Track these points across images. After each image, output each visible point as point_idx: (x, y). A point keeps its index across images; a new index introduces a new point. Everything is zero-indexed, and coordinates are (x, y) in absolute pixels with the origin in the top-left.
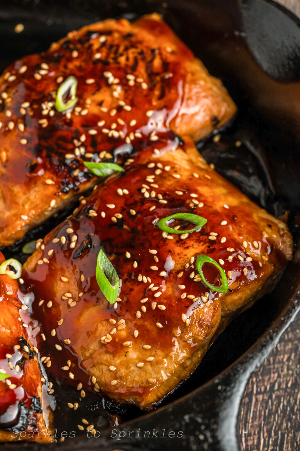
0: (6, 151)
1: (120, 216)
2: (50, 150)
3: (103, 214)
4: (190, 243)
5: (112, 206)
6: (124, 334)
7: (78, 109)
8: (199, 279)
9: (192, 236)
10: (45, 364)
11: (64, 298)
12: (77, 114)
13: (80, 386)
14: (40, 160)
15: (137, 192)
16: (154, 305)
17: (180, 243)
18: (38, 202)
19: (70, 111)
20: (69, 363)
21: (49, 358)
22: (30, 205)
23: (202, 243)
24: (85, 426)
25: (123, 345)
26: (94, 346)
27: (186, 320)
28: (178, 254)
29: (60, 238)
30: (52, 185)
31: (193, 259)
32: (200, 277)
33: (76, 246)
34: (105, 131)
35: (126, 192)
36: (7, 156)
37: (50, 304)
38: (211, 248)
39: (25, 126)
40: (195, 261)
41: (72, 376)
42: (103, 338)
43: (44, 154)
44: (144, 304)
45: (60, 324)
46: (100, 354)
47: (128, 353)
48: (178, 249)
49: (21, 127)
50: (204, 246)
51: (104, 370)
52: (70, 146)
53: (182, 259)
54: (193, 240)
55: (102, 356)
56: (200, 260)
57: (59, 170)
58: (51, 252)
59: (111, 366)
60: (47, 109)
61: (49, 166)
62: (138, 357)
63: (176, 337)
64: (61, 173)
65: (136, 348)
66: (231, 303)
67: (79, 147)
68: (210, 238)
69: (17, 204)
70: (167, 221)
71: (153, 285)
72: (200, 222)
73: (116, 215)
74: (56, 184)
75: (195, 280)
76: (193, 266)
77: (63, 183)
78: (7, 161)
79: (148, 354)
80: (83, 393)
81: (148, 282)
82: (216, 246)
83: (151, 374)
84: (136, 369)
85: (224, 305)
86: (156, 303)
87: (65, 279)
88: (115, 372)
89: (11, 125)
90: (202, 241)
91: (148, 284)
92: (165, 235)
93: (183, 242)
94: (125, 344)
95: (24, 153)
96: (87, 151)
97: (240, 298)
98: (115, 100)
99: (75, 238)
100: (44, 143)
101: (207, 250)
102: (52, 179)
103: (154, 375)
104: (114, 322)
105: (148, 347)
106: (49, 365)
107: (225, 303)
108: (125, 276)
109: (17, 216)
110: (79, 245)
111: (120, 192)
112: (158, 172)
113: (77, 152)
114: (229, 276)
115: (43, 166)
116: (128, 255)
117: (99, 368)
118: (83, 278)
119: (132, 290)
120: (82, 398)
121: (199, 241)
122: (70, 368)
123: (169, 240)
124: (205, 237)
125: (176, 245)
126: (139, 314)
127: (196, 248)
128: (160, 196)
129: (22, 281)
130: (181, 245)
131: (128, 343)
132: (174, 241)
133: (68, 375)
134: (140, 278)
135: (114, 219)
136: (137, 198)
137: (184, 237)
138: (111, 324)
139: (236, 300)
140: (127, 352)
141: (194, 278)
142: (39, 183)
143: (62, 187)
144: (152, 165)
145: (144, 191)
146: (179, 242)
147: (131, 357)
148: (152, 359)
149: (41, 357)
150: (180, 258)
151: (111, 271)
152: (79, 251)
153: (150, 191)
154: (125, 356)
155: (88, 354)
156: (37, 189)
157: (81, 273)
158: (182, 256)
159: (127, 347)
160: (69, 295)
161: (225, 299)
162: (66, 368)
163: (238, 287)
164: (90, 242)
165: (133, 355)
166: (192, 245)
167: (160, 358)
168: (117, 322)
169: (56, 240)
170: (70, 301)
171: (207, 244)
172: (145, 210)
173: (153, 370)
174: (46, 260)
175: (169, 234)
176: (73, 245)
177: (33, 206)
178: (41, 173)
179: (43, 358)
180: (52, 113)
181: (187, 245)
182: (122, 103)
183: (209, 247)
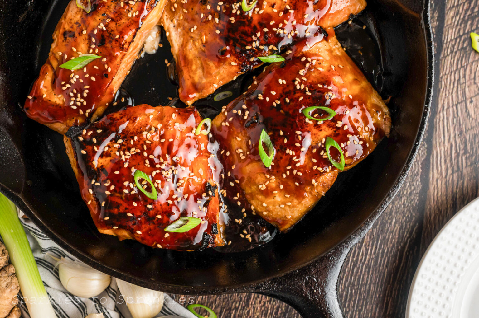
0: (206, 35)
1: (279, 102)
2: (236, 41)
3: (267, 99)
4: (323, 127)
5: (274, 93)
6: (274, 185)
7: (257, 9)
8: (326, 157)
9: (325, 123)
10: (222, 195)
11: (237, 152)
12: (256, 13)
13: (244, 210)
14: (228, 48)
15: (292, 83)
16: (295, 172)
18: (225, 75)
19: (252, 10)
20: (238, 195)
21: (225, 191)
22: (220, 77)
23: (331, 128)
24: (245, 235)
25: (272, 193)
26: (254, 189)
27: (314, 183)
28: (315, 134)
29: (237, 111)
30: (235, 66)
31: (324, 140)
32: (327, 155)
33: (247, 118)
34: (274, 29)
35: (284, 82)
36: (206, 39)
37: (228, 154)
38: (337, 132)
39: (219, 19)
40: (325, 142)
41: (239, 203)
42: (260, 186)
43: (231, 43)
44: (289, 170)
45: (233, 168)
47: (275, 197)
48: (315, 131)
49: (217, 20)
50: (332, 130)
51: (259, 204)
52: (249, 39)
53: (316, 138)
54: (325, 126)
55: (258, 195)
56: (328, 143)
57: (241, 56)
58: (231, 119)
59: (264, 203)
60: (235, 9)
61: (234, 52)
62: (281, 201)
63: (307, 192)
64: (242, 58)
65: (280, 196)
67: (255, 41)
68: (337, 125)
69: (211, 74)
70: (311, 110)
71: (295, 157)
72: (332, 113)
73: (276, 101)
74: (237, 65)
75: (324, 157)
76: (323, 146)
77: (242, 66)
78: (206, 42)
79: (288, 200)
80: (245, 215)
81: (293, 155)
82: (340, 131)
83: (288, 213)
84: (279, 208)
86: (296, 171)
87: (239, 139)
88: (266, 207)
89: (210, 17)
90: (331, 126)
91: (293, 156)
92: (307, 120)
93: (319, 126)
95: (218, 40)
96: (261, 44)
98: (284, 3)
99: (247, 113)
100: (231, 35)
101: (334, 134)
102: (236, 62)
103: (290, 213)
104: (268, 177)
105: (288, 196)
106: (225, 195)
108: (278, 148)
109: (211, 84)
110: (250, 119)
111: (280, 81)
112: (308, 65)
113: (254, 44)
115: (230, 52)
116: (281, 133)
117: (256, 202)
118: (250, 143)
119: (281, 158)
120: (245, 218)
121: (329, 126)
122: (239, 198)
123: (310, 124)
124: (334, 124)
125: (314, 128)
126: (284, 176)
127: (327, 131)
128: (307, 89)
129: (211, 136)
130: (317, 129)
131: (276, 192)
132: (313, 125)
133: (237, 203)
134: (288, 151)
135: (274, 104)
136: (291, 88)
137: (320, 123)
138: (266, 178)
141: (323, 155)
142: (227, 63)
143: (242, 68)
144: (304, 59)
145: (296, 83)
146: (316, 126)
147: (277, 200)
148: (290, 204)
149: (220, 190)
150: (316, 137)
151: (269, 143)
152: (249, 123)
153: (300, 84)
154: (273, 198)
156: (225, 67)
157: (250, 138)
158: (317, 136)
159: (275, 194)
160: (241, 151)
162: (236, 198)
164: (257, 119)
165: (279, 199)
166: (324, 129)
167: (295, 204)
168: (270, 177)
169: (235, 111)
170: (241, 155)
171: (335, 130)
172: (295, 98)
173: (290, 210)
174: (227, 124)
175: (310, 120)
176: (245, 118)
177: (222, 78)
178: (228, 56)
179: (222, 191)
180: (239, 12)
181: (321, 129)
182: (288, 7)
183: (335, 131)
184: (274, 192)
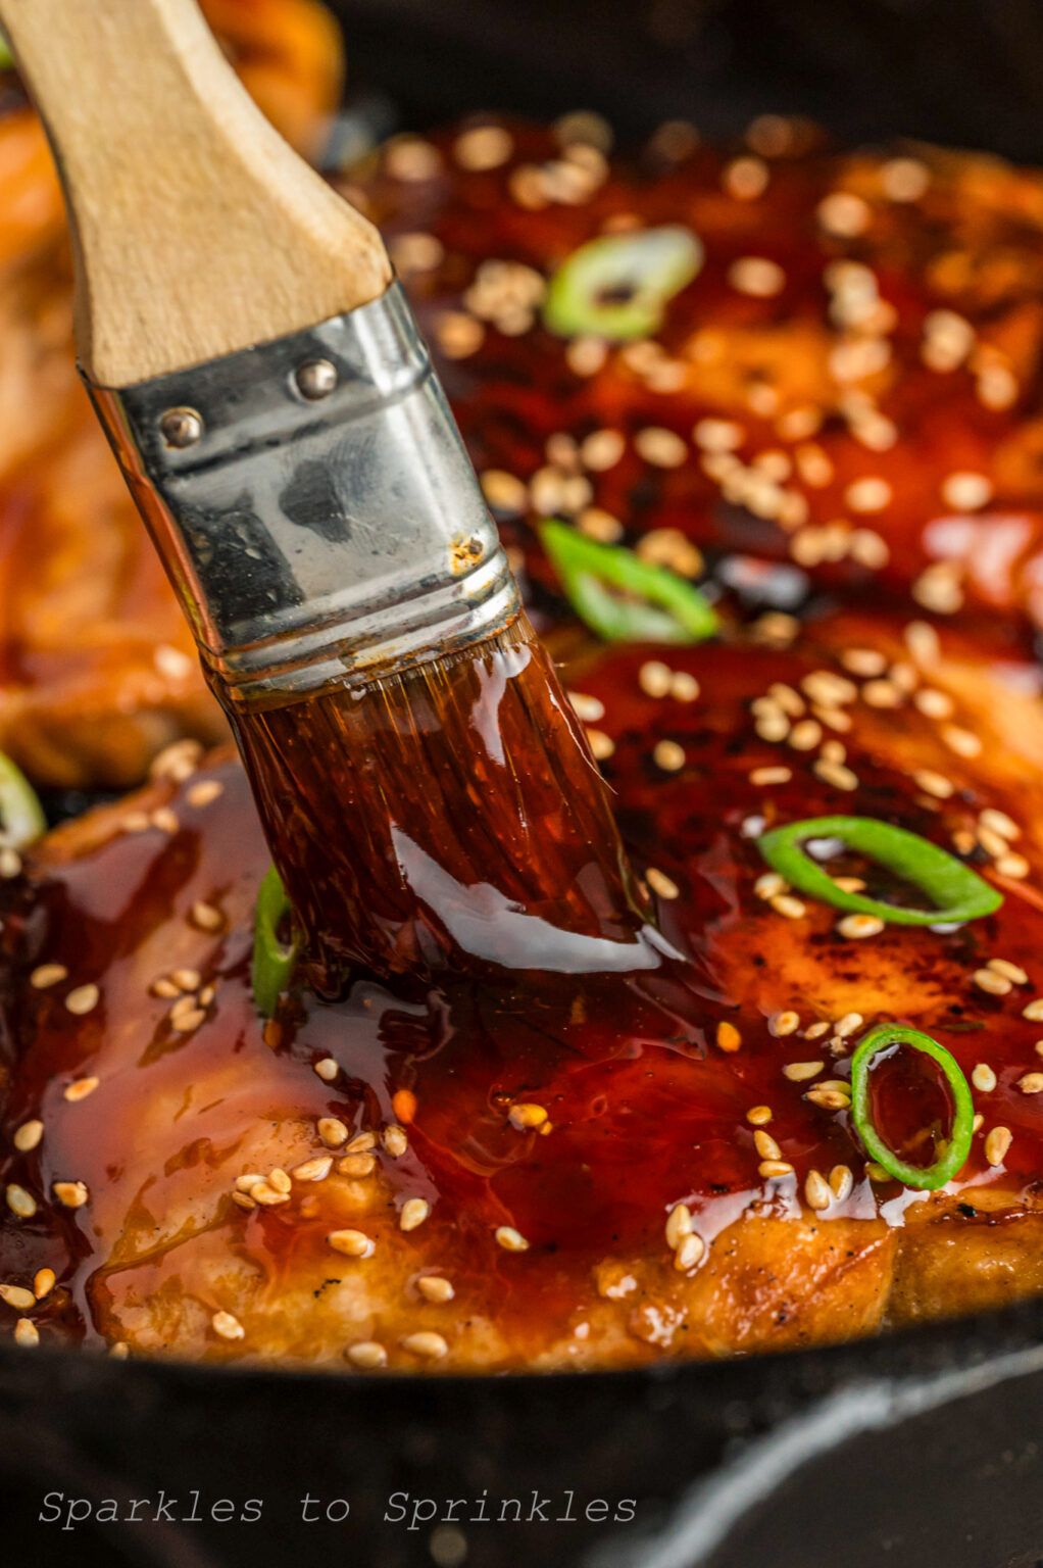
4: (870, 963)
6: (357, 1197)
8: (838, 1099)
9: (896, 943)
11: (163, 988)
17: (826, 948)
20: (46, 1281)
23: (932, 986)
25: (327, 1240)
26: (191, 1212)
27: (682, 1238)
31: (852, 1022)
32: (843, 1094)
35: (686, 686)
37: (84, 1000)
38: (965, 1018)
40: (859, 1033)
41: (28, 1334)
42: (249, 1180)
45: (73, 1095)
46: (201, 1253)
47: (334, 1285)
48: (801, 968)
50: (937, 1000)
51: (183, 1329)
54: (893, 958)
55: (205, 1263)
59: (223, 1313)
62: (376, 1318)
65: (385, 1280)
66: (950, 1284)
67: (565, 474)
68: (982, 978)
72: (965, 898)
75: (814, 1097)
76: (837, 1045)
79: (430, 1319)
82: (990, 1023)
85: (911, 1281)
90: (936, 978)
92: (769, 887)
93: (845, 948)
94: (339, 1240)
96: (595, 506)
97: (1003, 1279)
101: (942, 1019)
104: (340, 1132)
105: (443, 1289)
107: (919, 1272)
111: (656, 678)
112: (881, 694)
113: (547, 491)
114: (992, 1146)
117: (168, 1314)
121: (921, 973)
122: (42, 1298)
123: (783, 918)
124: (957, 969)
125: (801, 948)
127: (892, 994)
128: (835, 753)
130: (827, 959)
131: (359, 1242)
132: (804, 930)
137: (860, 927)
138: (318, 1138)
139: (981, 1282)
140: (331, 1282)
141: (809, 1087)
144: (867, 662)
145: (764, 708)
146: (826, 940)
147: (343, 1309)
148: (432, 1344)
153: (795, 719)
154: (317, 1293)
155: (144, 1244)
160: (190, 980)
161: (921, 1246)
162: (18, 1297)
163: (1008, 1211)
165: (356, 1305)
166: (877, 975)
168: (350, 1137)
170: (182, 1006)
171: (954, 1000)
174: (164, 819)
175: (796, 892)
181: (853, 967)
183: (955, 1009)
184: (337, 1236)
